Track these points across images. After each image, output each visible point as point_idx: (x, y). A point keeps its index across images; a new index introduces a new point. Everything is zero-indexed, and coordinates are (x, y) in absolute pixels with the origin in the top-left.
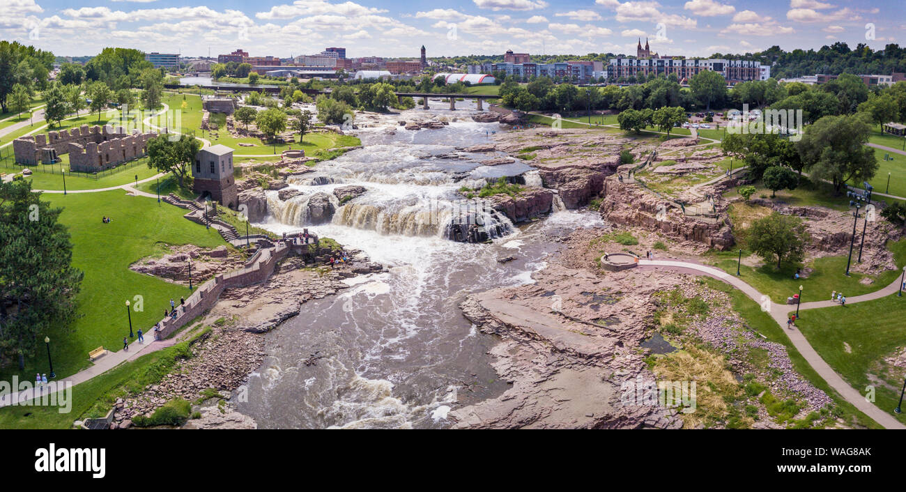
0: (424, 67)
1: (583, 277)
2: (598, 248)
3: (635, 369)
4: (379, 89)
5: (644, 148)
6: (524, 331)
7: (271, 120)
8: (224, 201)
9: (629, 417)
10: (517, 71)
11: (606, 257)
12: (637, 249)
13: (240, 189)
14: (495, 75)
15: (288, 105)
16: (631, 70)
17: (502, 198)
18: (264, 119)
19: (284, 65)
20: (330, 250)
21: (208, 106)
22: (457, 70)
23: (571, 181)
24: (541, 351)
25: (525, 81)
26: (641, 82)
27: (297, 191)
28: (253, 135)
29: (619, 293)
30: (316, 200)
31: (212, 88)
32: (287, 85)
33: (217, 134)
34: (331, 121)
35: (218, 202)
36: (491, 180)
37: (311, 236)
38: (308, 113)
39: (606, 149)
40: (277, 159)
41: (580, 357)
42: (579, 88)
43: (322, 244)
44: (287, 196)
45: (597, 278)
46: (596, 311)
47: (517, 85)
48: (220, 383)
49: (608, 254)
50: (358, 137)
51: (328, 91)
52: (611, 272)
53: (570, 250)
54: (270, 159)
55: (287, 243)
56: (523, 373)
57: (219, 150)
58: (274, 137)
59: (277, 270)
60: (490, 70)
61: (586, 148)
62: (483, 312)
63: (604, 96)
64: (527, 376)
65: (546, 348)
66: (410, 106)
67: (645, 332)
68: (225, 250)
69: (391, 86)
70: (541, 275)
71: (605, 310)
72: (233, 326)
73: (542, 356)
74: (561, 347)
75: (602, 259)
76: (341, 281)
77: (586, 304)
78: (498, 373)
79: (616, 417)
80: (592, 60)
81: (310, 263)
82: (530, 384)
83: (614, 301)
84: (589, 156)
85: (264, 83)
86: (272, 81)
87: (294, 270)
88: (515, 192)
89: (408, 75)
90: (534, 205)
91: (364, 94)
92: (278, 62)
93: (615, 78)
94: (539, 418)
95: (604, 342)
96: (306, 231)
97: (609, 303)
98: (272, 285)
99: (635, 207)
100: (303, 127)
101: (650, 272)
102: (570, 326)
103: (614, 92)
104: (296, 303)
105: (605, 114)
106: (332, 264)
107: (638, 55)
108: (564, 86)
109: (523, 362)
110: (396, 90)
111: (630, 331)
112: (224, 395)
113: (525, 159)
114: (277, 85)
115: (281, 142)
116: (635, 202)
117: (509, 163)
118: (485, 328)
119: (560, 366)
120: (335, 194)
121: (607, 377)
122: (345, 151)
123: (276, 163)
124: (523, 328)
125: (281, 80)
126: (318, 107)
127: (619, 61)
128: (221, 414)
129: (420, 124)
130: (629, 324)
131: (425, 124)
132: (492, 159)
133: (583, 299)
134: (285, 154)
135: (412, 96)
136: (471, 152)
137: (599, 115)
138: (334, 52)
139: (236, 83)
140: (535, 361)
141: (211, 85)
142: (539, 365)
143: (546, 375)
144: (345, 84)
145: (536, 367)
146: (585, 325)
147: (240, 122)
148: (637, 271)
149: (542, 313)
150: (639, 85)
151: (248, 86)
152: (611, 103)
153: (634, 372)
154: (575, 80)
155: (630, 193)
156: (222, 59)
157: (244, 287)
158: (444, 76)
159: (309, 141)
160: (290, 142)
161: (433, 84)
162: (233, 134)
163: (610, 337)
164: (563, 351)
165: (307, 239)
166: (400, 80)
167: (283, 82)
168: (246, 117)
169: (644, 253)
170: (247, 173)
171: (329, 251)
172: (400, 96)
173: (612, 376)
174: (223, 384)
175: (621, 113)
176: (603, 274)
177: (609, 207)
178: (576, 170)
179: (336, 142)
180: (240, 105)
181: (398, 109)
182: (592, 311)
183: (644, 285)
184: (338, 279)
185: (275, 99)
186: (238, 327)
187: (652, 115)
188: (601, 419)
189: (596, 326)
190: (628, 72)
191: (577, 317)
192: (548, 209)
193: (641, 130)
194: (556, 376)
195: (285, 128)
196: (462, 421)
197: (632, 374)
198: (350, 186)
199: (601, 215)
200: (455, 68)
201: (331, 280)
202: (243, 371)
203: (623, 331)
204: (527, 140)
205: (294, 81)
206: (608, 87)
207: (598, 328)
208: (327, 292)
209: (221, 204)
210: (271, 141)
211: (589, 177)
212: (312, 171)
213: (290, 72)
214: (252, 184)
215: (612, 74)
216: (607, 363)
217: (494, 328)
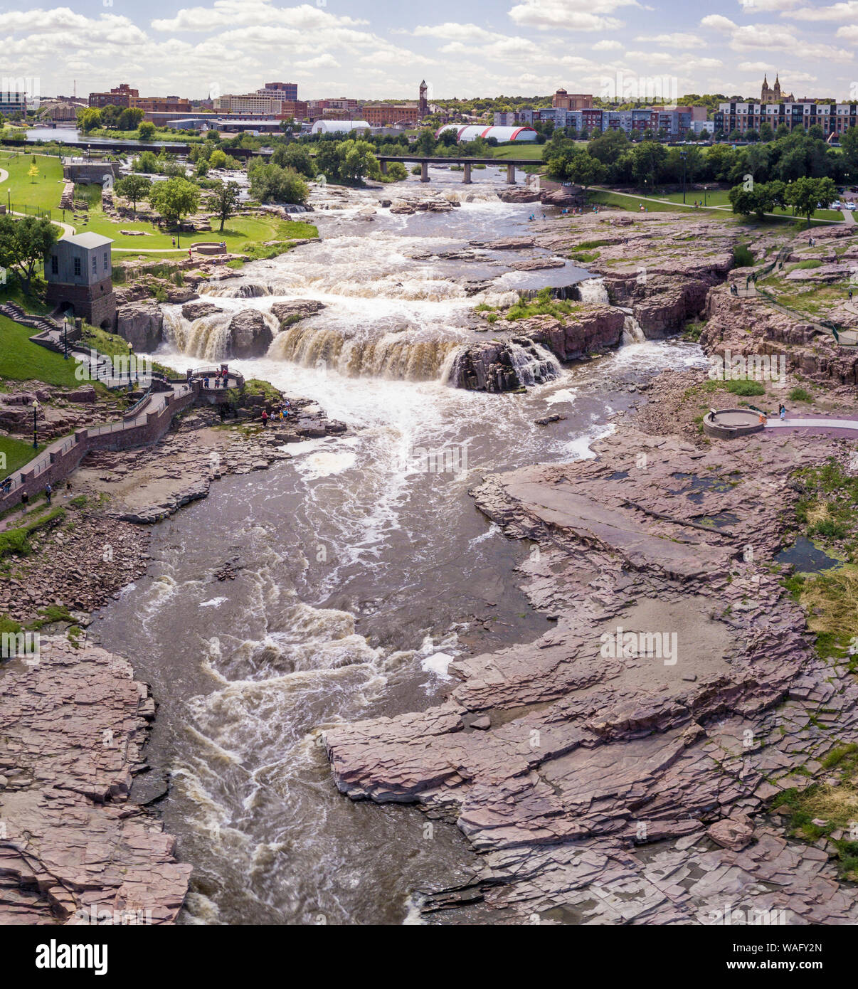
0: (423, 115)
1: (675, 447)
2: (698, 400)
3: (768, 598)
4: (350, 149)
5: (770, 242)
6: (577, 535)
7: (174, 196)
8: (93, 318)
9: (761, 683)
10: (572, 121)
11: (713, 416)
12: (762, 402)
13: (120, 300)
14: (537, 128)
15: (202, 172)
16: (751, 119)
17: (543, 322)
18: (163, 194)
19: (196, 111)
20: (263, 398)
21: (72, 173)
22: (476, 120)
23: (654, 294)
24: (605, 567)
25: (584, 137)
26: (768, 140)
27: (213, 305)
28: (144, 218)
29: (736, 474)
30: (243, 321)
31: (77, 146)
32: (201, 142)
33: (85, 217)
34: (272, 198)
35: (84, 320)
36: (526, 294)
37: (233, 377)
38: (235, 185)
39: (709, 242)
40: (182, 255)
41: (672, 579)
42: (670, 149)
43: (250, 388)
44: (196, 314)
45: (697, 450)
46: (696, 503)
47: (572, 144)
48: (73, 599)
49: (715, 411)
50: (314, 224)
51: (267, 151)
52: (720, 440)
53: (652, 406)
54: (171, 256)
55: (193, 386)
56: (574, 603)
57: (90, 240)
58: (179, 222)
59: (175, 426)
60: (529, 120)
61: (679, 243)
62: (509, 503)
63: (709, 161)
64: (581, 609)
65: (614, 564)
66: (400, 176)
67: (782, 537)
68: (92, 392)
69: (370, 145)
70: (605, 446)
71: (712, 502)
72: (99, 510)
73: (606, 577)
74: (639, 562)
75: (706, 420)
76: (280, 448)
77: (679, 492)
78: (532, 602)
79: (738, 682)
80: (690, 105)
81: (228, 418)
82: (586, 622)
83: (728, 486)
84: (684, 255)
85: (163, 139)
86: (177, 136)
87: (201, 427)
88: (564, 312)
89: (398, 127)
90: (596, 332)
91: (326, 157)
92: (187, 106)
93: (726, 133)
94: (601, 679)
95: (712, 553)
96: (224, 367)
97: (718, 491)
98: (166, 450)
99: (758, 335)
100: (225, 207)
101: (785, 439)
102: (654, 528)
103: (725, 154)
104: (204, 479)
105: (708, 189)
106: (265, 421)
107: (763, 97)
108: (647, 145)
109: (575, 585)
110: (377, 152)
111: (756, 536)
112: (79, 618)
113: (581, 260)
114: (184, 141)
115: (190, 230)
116: (757, 327)
117: (555, 267)
118: (512, 529)
119: (637, 593)
120: (273, 311)
121: (719, 613)
122: (292, 246)
123: (180, 262)
124: (576, 531)
125: (191, 134)
126: (251, 177)
127: (733, 106)
128: (73, 650)
129: (414, 206)
130: (753, 524)
131: (424, 205)
132: (530, 261)
133: (674, 484)
134: (195, 249)
135: (402, 161)
136: (496, 248)
137: (700, 190)
138: (278, 90)
139: (118, 138)
140: (594, 584)
141: (77, 142)
142: (602, 591)
143: (613, 608)
144: (296, 141)
145: (596, 594)
146: (678, 526)
147: (123, 198)
148: (765, 437)
149: (608, 507)
150: (764, 145)
151: (136, 143)
152: (719, 172)
153: (766, 605)
154: (663, 136)
155: (749, 313)
156: (96, 100)
157: (120, 451)
158: (455, 130)
159: (234, 229)
160: (203, 229)
161: (437, 142)
162: (112, 216)
163: (722, 546)
164: (642, 570)
165: (226, 381)
166: (385, 134)
167: (194, 138)
168: (134, 191)
169: (775, 408)
170: (133, 276)
171: (260, 401)
172: (383, 160)
173: (728, 612)
174: (78, 601)
175: (734, 188)
176: (707, 443)
177: (715, 334)
178: (662, 278)
179: (278, 231)
180: (124, 173)
181: (380, 181)
182: (691, 504)
183: (776, 460)
184: (274, 444)
185: (181, 163)
186: (107, 512)
187: (783, 191)
188: (711, 685)
189: (698, 528)
190: (746, 124)
191: (666, 514)
192: (616, 339)
193: (766, 214)
194: (630, 611)
195: (196, 208)
196: (474, 679)
197: (763, 608)
198: (298, 300)
199: (703, 349)
200: (473, 117)
201: (262, 446)
202: (113, 582)
203: (745, 536)
204: (585, 230)
205: (212, 136)
206: (715, 147)
207: (701, 531)
208: (255, 464)
209: (89, 322)
210: (173, 228)
211: (683, 288)
212: (237, 276)
213: (207, 123)
214: (139, 293)
215: (722, 127)
216: (719, 590)
217: (527, 529)
